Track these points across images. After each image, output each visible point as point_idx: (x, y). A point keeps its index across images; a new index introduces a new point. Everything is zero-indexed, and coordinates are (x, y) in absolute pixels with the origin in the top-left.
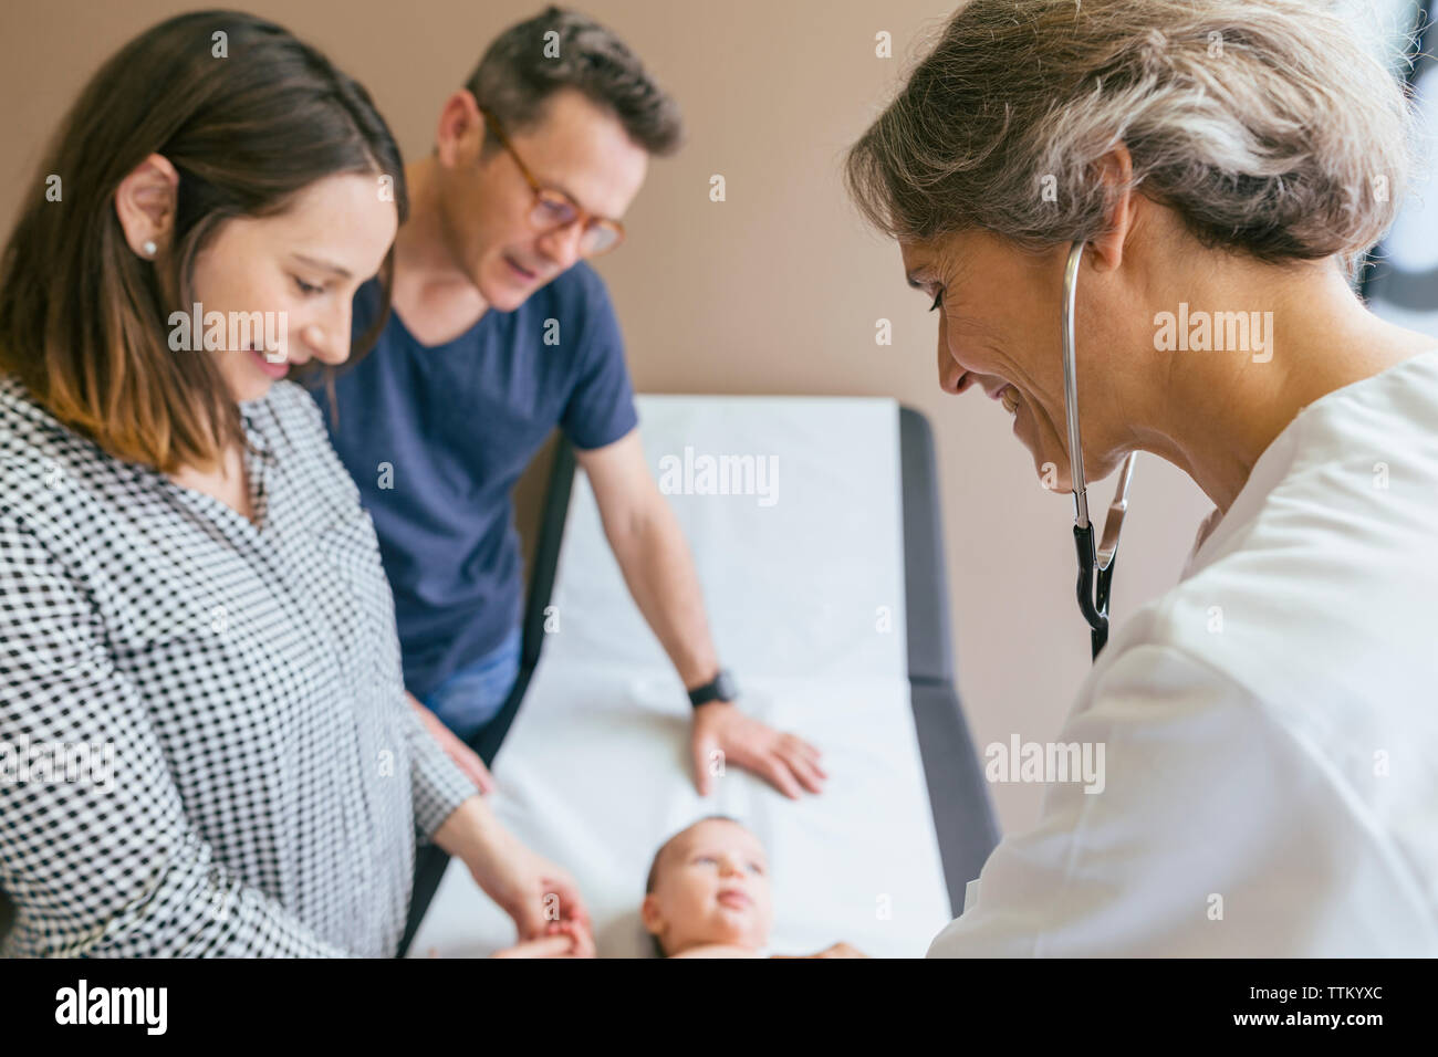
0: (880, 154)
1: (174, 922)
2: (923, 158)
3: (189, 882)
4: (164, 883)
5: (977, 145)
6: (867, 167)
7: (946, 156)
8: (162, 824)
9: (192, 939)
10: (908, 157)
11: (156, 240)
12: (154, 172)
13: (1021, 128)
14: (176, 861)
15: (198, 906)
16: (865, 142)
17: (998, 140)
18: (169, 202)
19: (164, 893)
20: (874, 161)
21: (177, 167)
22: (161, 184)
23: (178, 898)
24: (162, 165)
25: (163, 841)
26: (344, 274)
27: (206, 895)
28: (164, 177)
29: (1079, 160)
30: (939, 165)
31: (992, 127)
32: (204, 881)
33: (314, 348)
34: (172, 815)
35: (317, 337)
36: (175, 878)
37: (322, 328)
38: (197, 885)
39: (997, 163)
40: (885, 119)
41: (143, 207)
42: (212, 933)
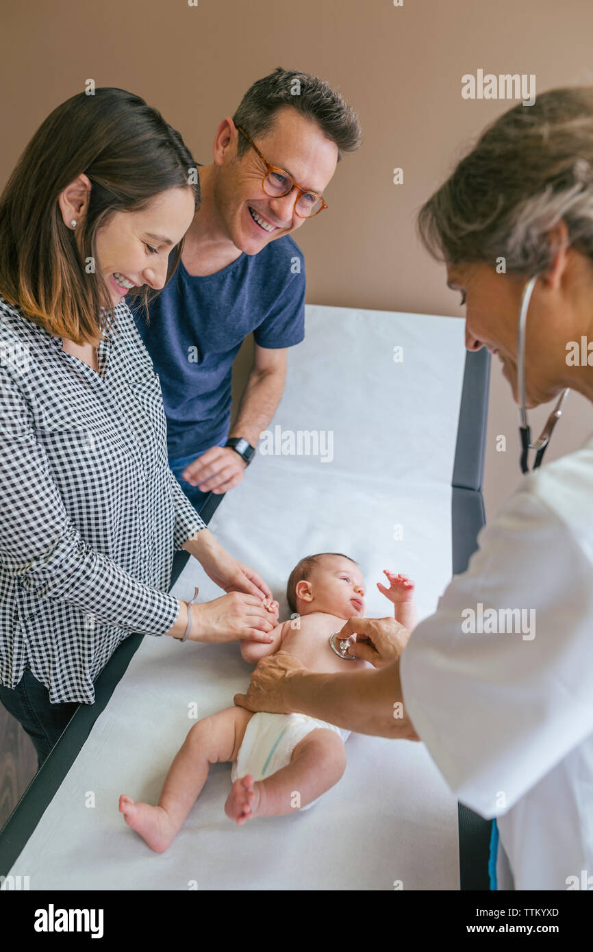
0: (435, 215)
1: (61, 567)
2: (456, 220)
3: (69, 549)
4: (57, 548)
5: (484, 216)
6: (428, 222)
7: (468, 221)
8: (58, 519)
9: (69, 576)
10: (449, 219)
11: (77, 220)
12: (80, 183)
13: (506, 210)
14: (63, 538)
15: (72, 561)
16: (429, 204)
17: (495, 214)
18: (85, 199)
19: (57, 553)
20: (432, 220)
21: (91, 181)
22: (82, 189)
23: (63, 556)
24: (84, 179)
25: (58, 527)
26: (169, 242)
27: (76, 556)
28: (85, 185)
29: (535, 233)
30: (464, 225)
31: (493, 206)
32: (75, 550)
33: (148, 281)
34: (63, 515)
35: (151, 275)
36: (62, 546)
37: (154, 270)
38: (72, 550)
39: (492, 228)
40: (439, 194)
41: (71, 201)
42: (78, 574)
